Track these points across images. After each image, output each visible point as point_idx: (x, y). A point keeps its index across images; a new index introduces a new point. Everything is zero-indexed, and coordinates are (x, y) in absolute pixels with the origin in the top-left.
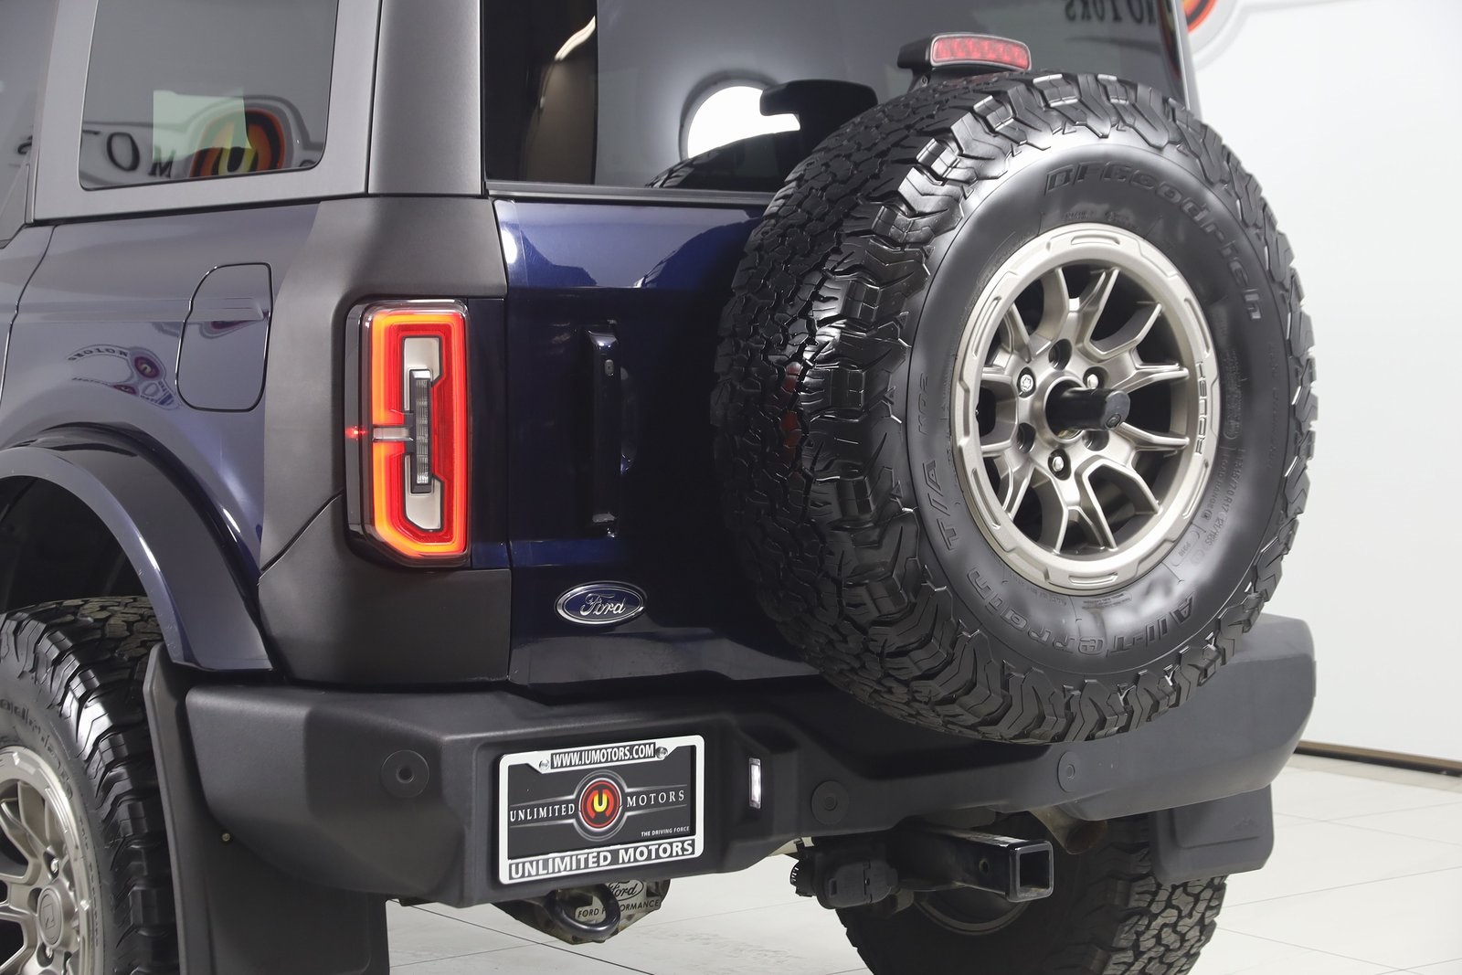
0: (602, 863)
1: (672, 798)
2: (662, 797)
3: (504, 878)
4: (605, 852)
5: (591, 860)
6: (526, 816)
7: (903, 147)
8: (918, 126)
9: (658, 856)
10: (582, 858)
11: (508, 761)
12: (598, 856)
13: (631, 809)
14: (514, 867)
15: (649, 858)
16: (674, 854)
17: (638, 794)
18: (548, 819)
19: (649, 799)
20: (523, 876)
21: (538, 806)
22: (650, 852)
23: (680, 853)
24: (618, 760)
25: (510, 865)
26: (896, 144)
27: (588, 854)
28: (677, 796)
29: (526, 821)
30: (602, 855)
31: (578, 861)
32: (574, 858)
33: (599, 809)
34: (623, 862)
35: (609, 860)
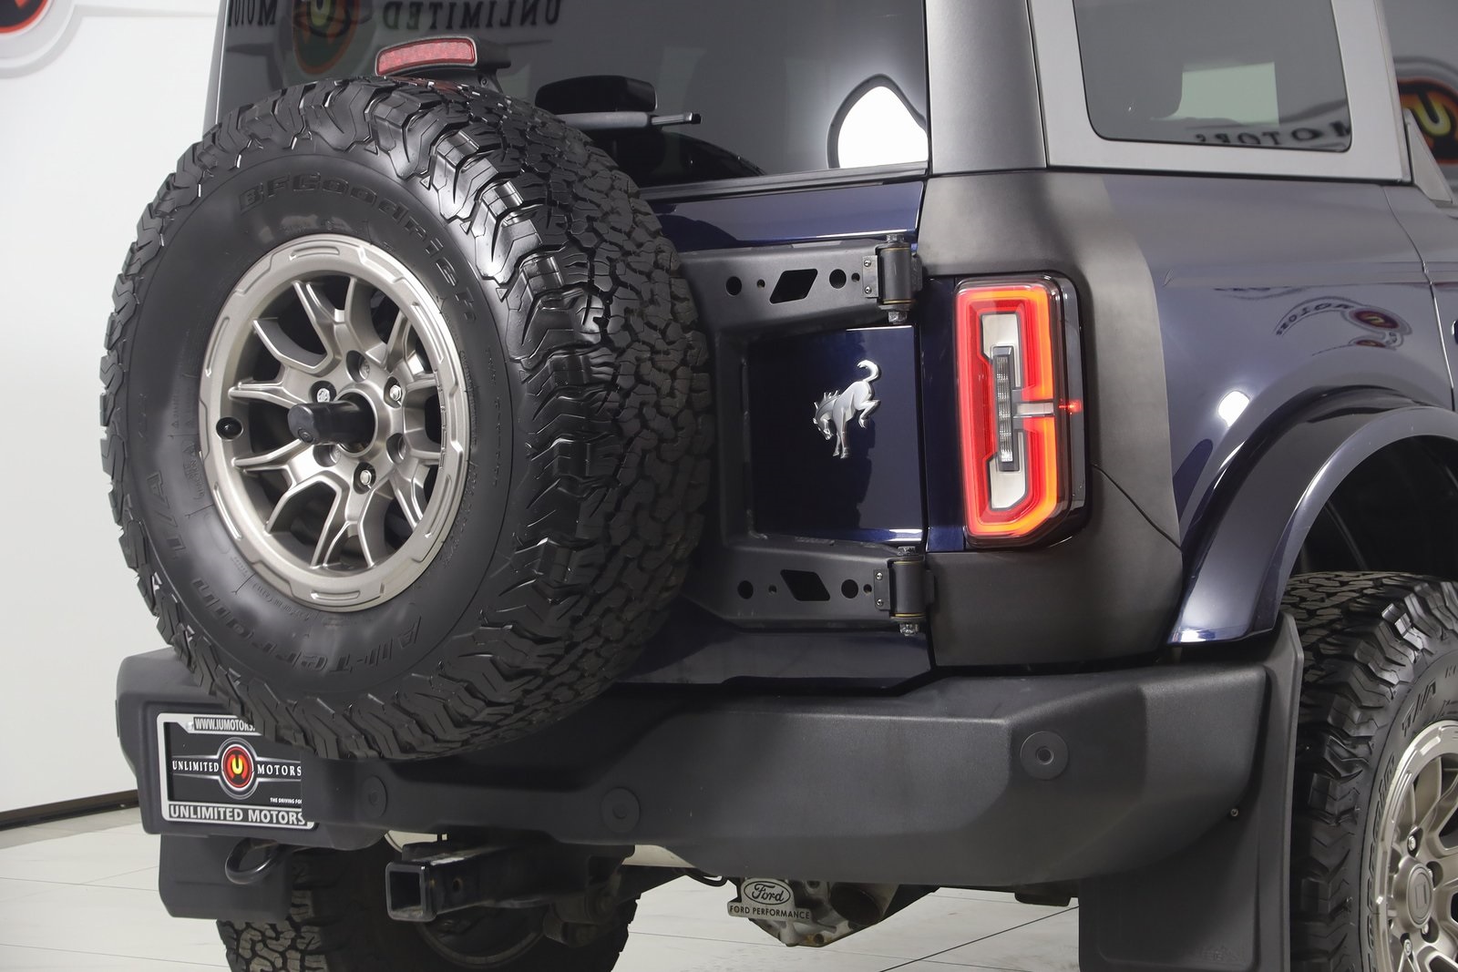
0: (236, 818)
1: (292, 772)
3: (166, 816)
4: (238, 808)
5: (228, 814)
6: (184, 767)
9: (278, 822)
10: (222, 810)
11: (163, 718)
12: (233, 812)
13: (261, 776)
14: (172, 807)
15: (271, 821)
16: (291, 822)
17: (266, 764)
18: (199, 772)
19: (274, 769)
20: (179, 816)
21: (193, 760)
22: (271, 816)
23: (295, 822)
24: (244, 731)
25: (170, 805)
27: (226, 808)
28: (296, 771)
29: (183, 771)
30: (236, 811)
31: (219, 812)
32: (216, 810)
33: (238, 771)
34: (252, 821)
35: (241, 817)
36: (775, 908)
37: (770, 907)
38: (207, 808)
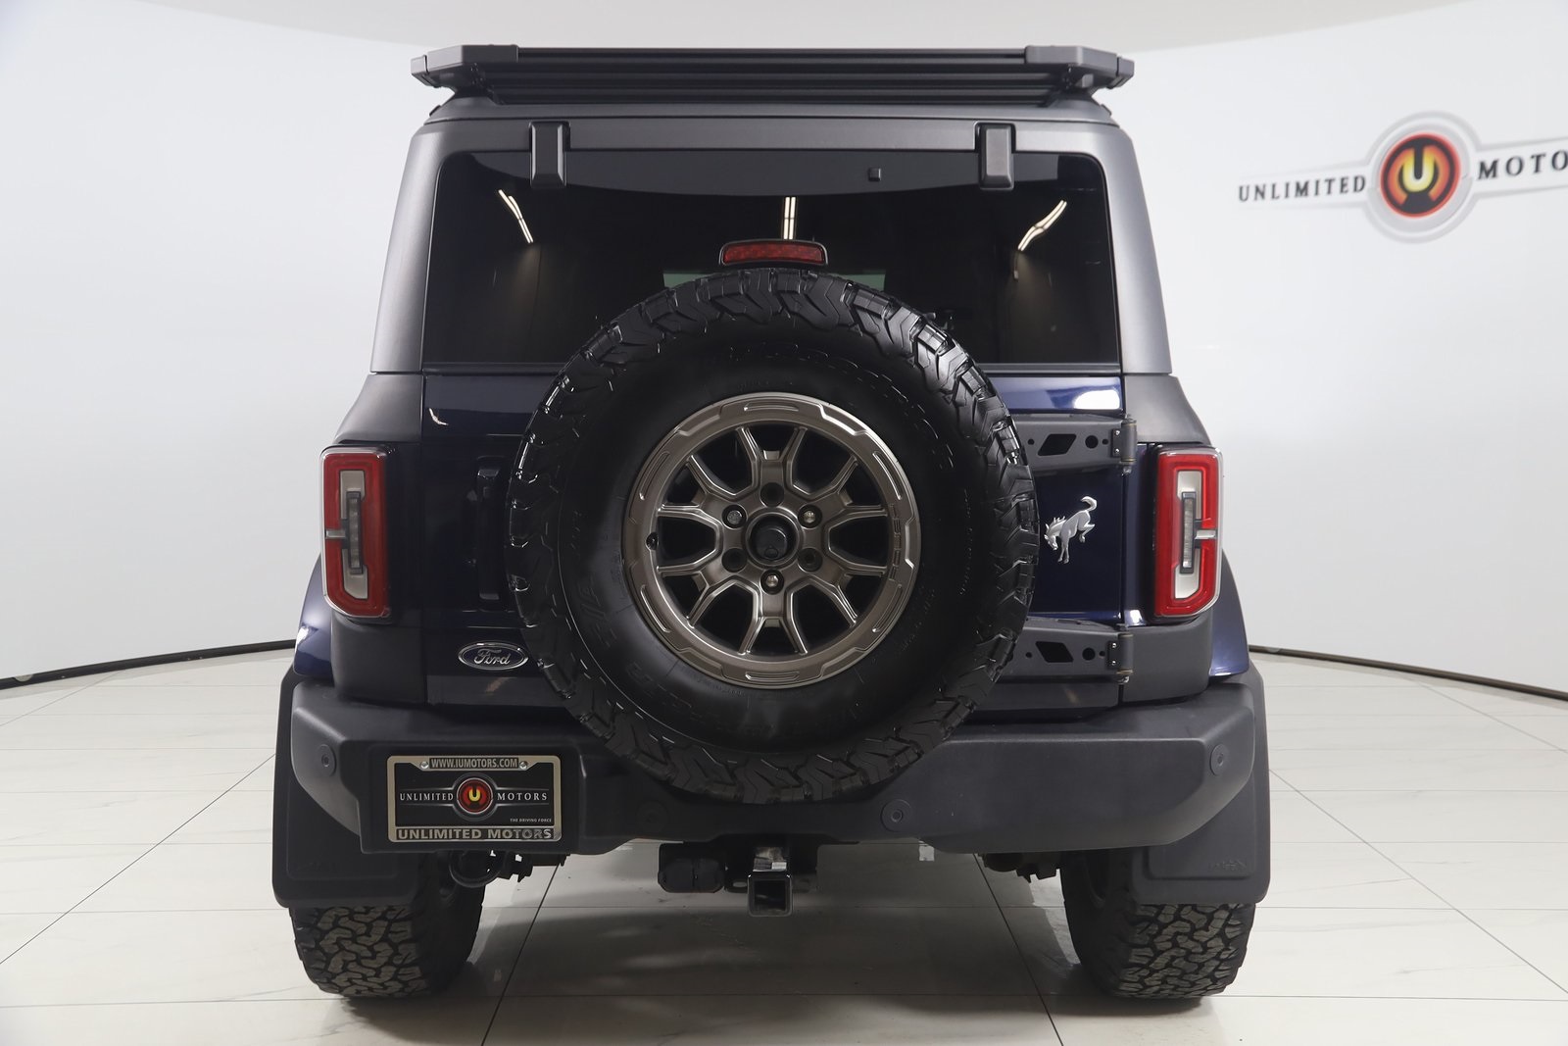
0: (474, 836)
1: (536, 797)
2: (528, 795)
3: (392, 837)
4: (475, 829)
5: (465, 834)
6: (413, 798)
9: (521, 838)
10: (457, 831)
11: (394, 760)
12: (471, 832)
13: (501, 802)
14: (400, 831)
15: (514, 837)
16: (535, 837)
17: (507, 793)
18: (431, 801)
19: (517, 796)
20: (408, 838)
21: (423, 792)
22: (514, 833)
23: (540, 837)
24: (487, 767)
25: (397, 830)
27: (462, 829)
28: (540, 797)
29: (413, 802)
31: (454, 833)
32: (450, 831)
33: (475, 799)
34: (492, 838)
35: (480, 836)
38: (441, 830)
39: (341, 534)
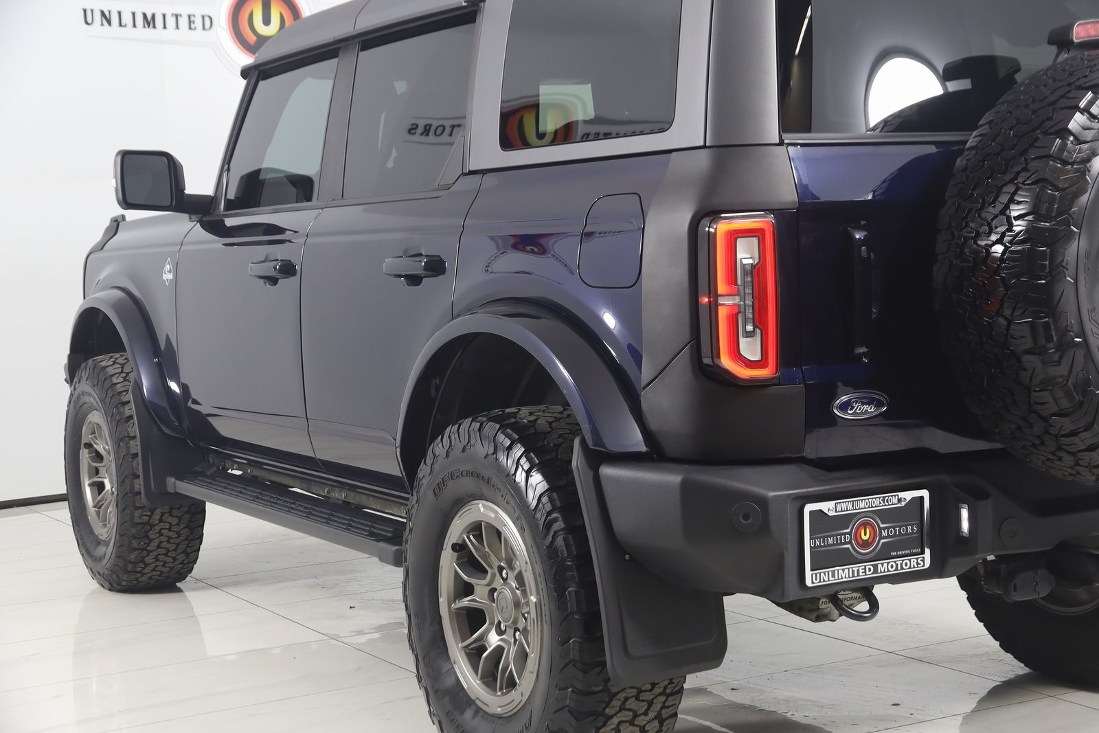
0: (868, 573)
1: (909, 530)
2: (903, 529)
3: (809, 583)
4: (869, 565)
5: (861, 571)
6: (820, 543)
7: (1068, 98)
8: (1078, 83)
9: (902, 568)
10: (855, 569)
11: (809, 508)
12: (865, 569)
13: (885, 538)
14: (814, 575)
15: (897, 569)
16: (912, 566)
17: (888, 528)
18: (834, 545)
19: (895, 531)
20: (820, 581)
21: (827, 537)
22: (897, 565)
23: (916, 566)
24: (876, 506)
25: (812, 575)
26: (1063, 96)
27: (859, 567)
28: (912, 529)
29: (821, 546)
30: (867, 567)
31: (853, 571)
32: (850, 570)
33: (865, 538)
34: (881, 572)
35: (872, 571)
36: (850, 596)
37: (847, 596)
38: (843, 570)
39: (734, 300)
